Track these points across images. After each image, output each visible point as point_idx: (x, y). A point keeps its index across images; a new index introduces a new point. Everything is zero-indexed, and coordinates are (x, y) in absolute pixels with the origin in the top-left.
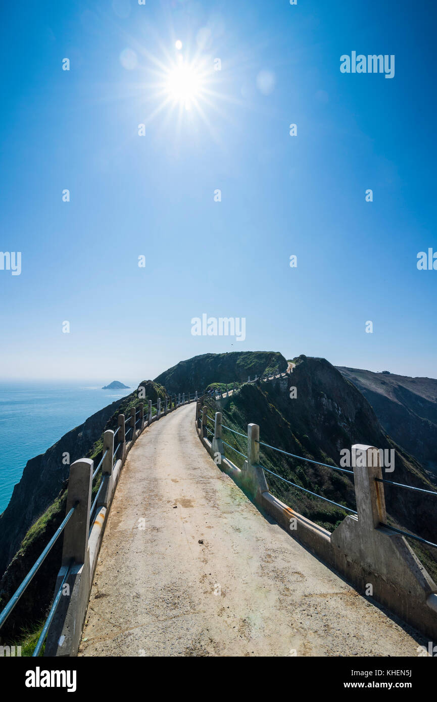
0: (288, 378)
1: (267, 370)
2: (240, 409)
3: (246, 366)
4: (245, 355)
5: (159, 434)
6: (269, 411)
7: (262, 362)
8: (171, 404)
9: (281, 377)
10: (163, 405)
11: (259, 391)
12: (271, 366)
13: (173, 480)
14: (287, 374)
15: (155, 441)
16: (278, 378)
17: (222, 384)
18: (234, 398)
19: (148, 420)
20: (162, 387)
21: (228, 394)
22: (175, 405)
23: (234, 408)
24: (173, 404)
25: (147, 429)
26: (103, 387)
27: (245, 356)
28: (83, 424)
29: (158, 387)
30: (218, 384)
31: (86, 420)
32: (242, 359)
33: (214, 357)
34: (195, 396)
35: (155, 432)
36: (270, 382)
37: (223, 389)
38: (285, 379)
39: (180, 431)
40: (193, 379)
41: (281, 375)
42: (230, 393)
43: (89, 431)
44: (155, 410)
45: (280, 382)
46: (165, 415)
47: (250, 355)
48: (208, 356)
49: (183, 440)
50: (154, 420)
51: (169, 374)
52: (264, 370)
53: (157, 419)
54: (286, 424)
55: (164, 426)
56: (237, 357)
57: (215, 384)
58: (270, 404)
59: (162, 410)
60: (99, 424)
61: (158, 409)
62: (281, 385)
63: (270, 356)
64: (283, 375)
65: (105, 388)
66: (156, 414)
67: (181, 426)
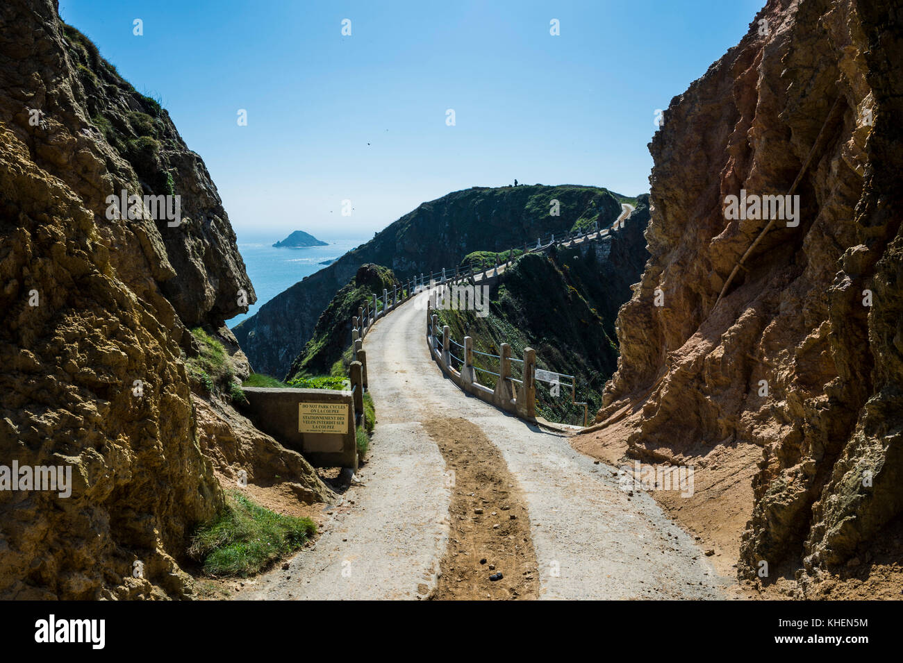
0: (612, 240)
1: (578, 222)
2: (514, 294)
3: (542, 214)
4: (541, 192)
5: (387, 332)
6: (566, 297)
7: (572, 207)
8: (402, 294)
9: (599, 237)
10: (390, 296)
11: (550, 266)
12: (585, 216)
13: (396, 363)
14: (611, 232)
15: (383, 338)
16: (592, 240)
17: (489, 253)
18: (507, 279)
19: (373, 317)
20: (389, 271)
21: (495, 271)
22: (408, 294)
23: (504, 294)
24: (405, 292)
25: (373, 327)
26: (276, 243)
27: (542, 195)
28: (256, 316)
29: (384, 271)
30: (483, 252)
31: (260, 309)
32: (536, 200)
33: (484, 196)
34: (441, 275)
35: (382, 331)
36: (576, 249)
37: (491, 261)
38: (607, 242)
39: (408, 329)
40: (446, 236)
41: (599, 234)
42: (501, 270)
43: (266, 329)
44: (381, 303)
45: (597, 246)
46: (393, 308)
47: (550, 194)
48: (475, 192)
49: (409, 338)
50: (380, 317)
51: (402, 227)
52: (573, 223)
53: (383, 315)
54: (595, 318)
55: (392, 324)
56: (527, 197)
57: (477, 253)
58: (570, 287)
59: (389, 303)
60: (282, 315)
61: (385, 303)
62: (598, 252)
63: (586, 197)
64: (604, 232)
65: (278, 245)
66: (382, 308)
67: (411, 323)
